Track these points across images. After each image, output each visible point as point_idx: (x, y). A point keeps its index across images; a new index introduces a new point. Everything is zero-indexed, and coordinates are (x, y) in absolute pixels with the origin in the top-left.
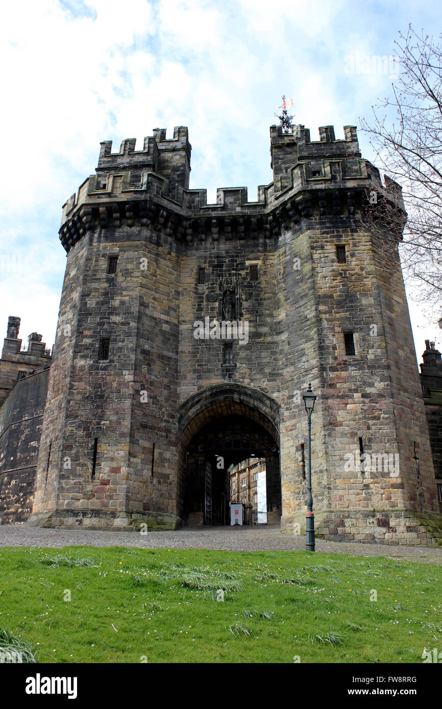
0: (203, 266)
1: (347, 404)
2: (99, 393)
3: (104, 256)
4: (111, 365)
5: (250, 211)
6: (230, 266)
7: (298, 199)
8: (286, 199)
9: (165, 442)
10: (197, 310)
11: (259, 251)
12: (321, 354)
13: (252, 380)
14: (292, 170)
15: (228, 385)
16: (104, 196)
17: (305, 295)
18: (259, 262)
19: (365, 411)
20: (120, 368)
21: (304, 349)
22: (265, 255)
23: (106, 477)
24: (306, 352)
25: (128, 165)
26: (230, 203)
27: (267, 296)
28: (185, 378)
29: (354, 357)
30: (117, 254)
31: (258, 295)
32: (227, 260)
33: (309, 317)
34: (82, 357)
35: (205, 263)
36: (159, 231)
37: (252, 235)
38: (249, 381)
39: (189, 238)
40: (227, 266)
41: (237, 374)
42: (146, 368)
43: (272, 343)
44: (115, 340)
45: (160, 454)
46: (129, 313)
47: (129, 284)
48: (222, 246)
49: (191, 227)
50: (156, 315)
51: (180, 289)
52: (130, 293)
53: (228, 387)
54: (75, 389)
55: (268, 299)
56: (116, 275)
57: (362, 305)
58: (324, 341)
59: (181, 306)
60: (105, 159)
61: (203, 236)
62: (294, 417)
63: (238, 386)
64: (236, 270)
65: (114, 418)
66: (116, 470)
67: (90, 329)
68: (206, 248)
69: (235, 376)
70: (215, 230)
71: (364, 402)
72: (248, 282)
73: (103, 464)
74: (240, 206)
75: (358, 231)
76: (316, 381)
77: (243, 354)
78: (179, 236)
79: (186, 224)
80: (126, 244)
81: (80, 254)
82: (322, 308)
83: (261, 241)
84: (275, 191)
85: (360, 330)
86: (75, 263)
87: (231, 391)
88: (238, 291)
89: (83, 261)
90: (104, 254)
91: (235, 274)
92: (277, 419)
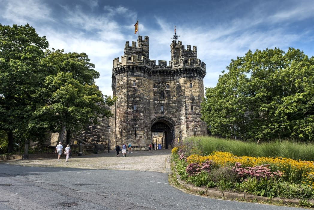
0: (155, 83)
1: (191, 123)
2: (135, 118)
5: (168, 69)
6: (162, 84)
7: (181, 69)
8: (178, 68)
10: (154, 96)
11: (169, 80)
12: (186, 111)
13: (168, 115)
15: (162, 116)
17: (182, 96)
18: (169, 83)
19: (195, 125)
20: (140, 112)
21: (182, 109)
22: (171, 82)
23: (139, 139)
25: (135, 52)
26: (162, 66)
27: (172, 93)
28: (152, 114)
29: (193, 112)
31: (169, 93)
32: (161, 82)
33: (183, 101)
34: (129, 109)
36: (145, 73)
37: (167, 75)
39: (151, 75)
42: (145, 112)
43: (173, 106)
44: (137, 105)
46: (140, 98)
48: (160, 78)
50: (146, 98)
51: (150, 90)
52: (140, 92)
54: (129, 117)
57: (195, 99)
58: (187, 108)
59: (150, 94)
60: (128, 48)
61: (155, 75)
62: (178, 125)
63: (165, 116)
64: (164, 85)
65: (139, 125)
66: (141, 137)
67: (131, 101)
68: (156, 78)
69: (164, 114)
70: (158, 73)
71: (195, 123)
72: (166, 89)
73: (138, 136)
74: (165, 67)
75: (195, 79)
76: (185, 117)
77: (166, 108)
78: (149, 74)
79: (151, 71)
80: (138, 77)
81: (124, 78)
82: (186, 99)
83: (170, 77)
84: (175, 64)
85: (195, 106)
86: (122, 80)
87: (163, 118)
88: (164, 91)
89: (125, 81)
90: (132, 80)
91: (163, 87)
92: (174, 125)
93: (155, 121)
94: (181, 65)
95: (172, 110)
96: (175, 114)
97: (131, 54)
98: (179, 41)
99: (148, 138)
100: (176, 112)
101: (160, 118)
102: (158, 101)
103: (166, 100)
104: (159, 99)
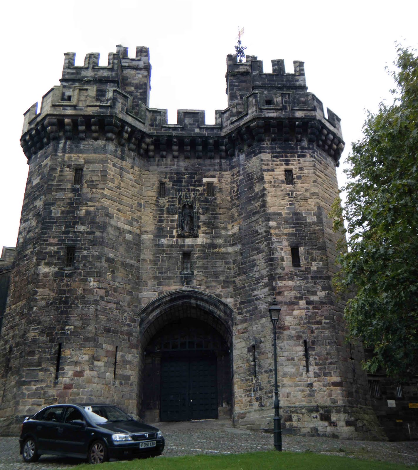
0: (164, 180)
1: (293, 310)
2: (63, 299)
3: (69, 166)
4: (75, 272)
5: (208, 133)
6: (189, 182)
7: (252, 125)
8: (241, 124)
9: (127, 345)
10: (159, 222)
11: (215, 170)
12: (271, 265)
13: (208, 287)
14: (247, 98)
15: (185, 291)
16: (69, 108)
18: (215, 180)
19: (309, 316)
20: (85, 275)
21: (255, 260)
22: (220, 174)
23: (69, 381)
24: (258, 263)
25: (92, 79)
26: (190, 124)
27: (221, 211)
28: (146, 284)
29: (299, 268)
30: (82, 166)
31: (214, 210)
32: (186, 177)
33: (260, 231)
34: (46, 264)
35: (166, 178)
36: (123, 145)
37: (209, 154)
38: (205, 287)
39: (151, 154)
40: (187, 182)
41: (195, 281)
42: (110, 276)
43: (227, 253)
44: (81, 249)
45: (122, 356)
46: (94, 223)
47: (94, 196)
48: (182, 164)
49: (153, 143)
50: (120, 225)
51: (142, 202)
52: (96, 204)
53: (186, 293)
54: (39, 296)
55: (223, 213)
56: (81, 186)
57: (306, 223)
58: (273, 254)
59: (142, 217)
60: (69, 71)
61: (164, 153)
62: (246, 321)
63: (196, 292)
64: (194, 186)
65: (78, 323)
66: (79, 374)
67: (54, 237)
68: (166, 164)
69: (193, 283)
70: (176, 148)
71: (307, 309)
72: (204, 198)
73: (66, 368)
74: (198, 128)
75: (304, 156)
76: (267, 289)
77: (199, 263)
78: (142, 151)
79: (148, 140)
80: (92, 156)
81: (45, 163)
82: (272, 224)
83: (217, 161)
85: (306, 244)
87: (189, 297)
88: (196, 205)
89: (47, 171)
91: (194, 190)
92: (230, 323)
93: (158, 311)
95: (221, 267)
96: (234, 282)
100: (239, 275)
101: (177, 299)
102: (173, 237)
103: (200, 235)
104: (175, 231)
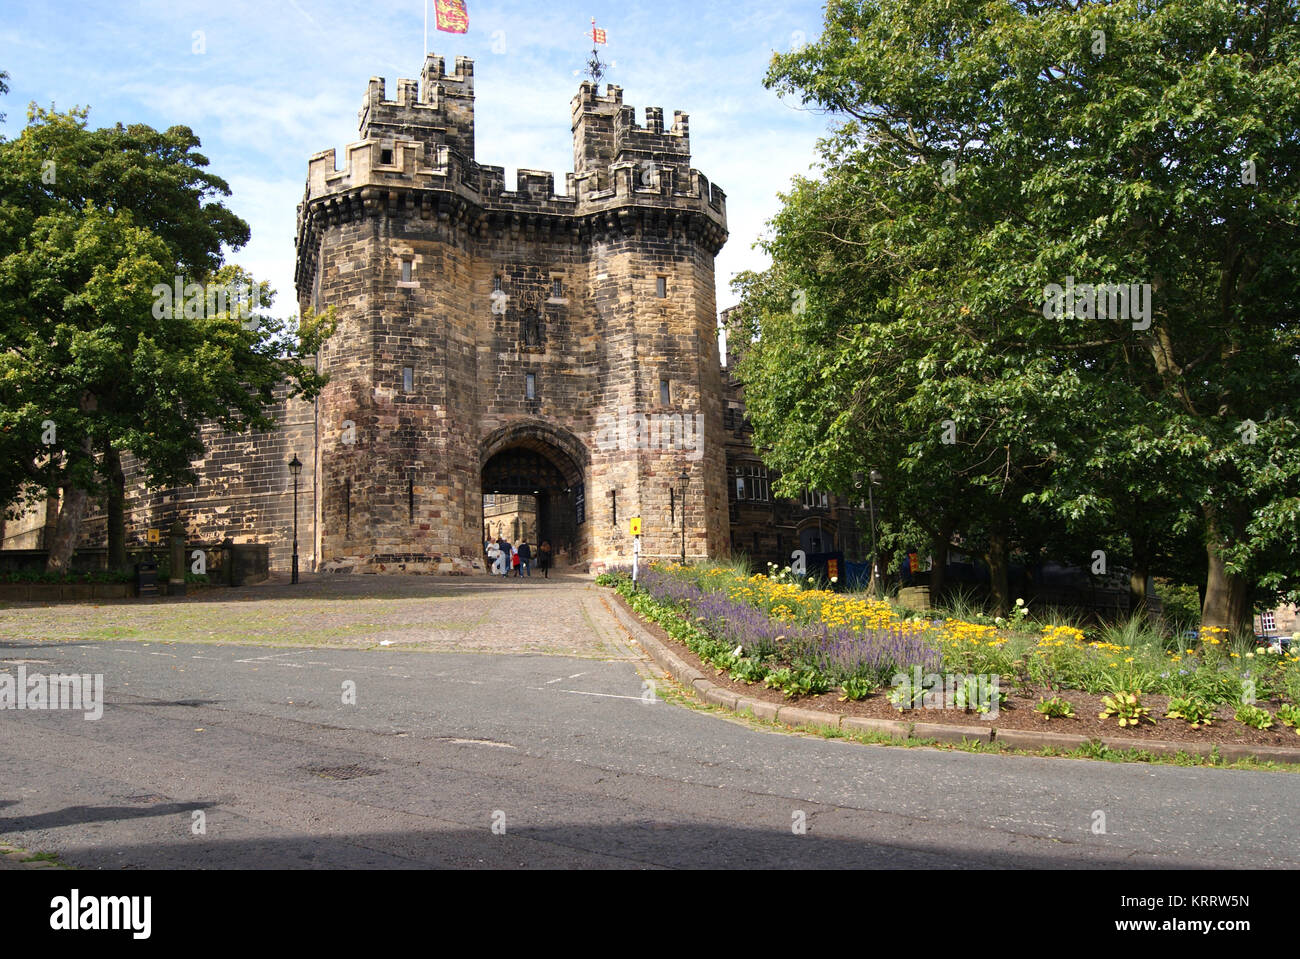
0: (499, 272)
2: (409, 429)
6: (532, 275)
7: (621, 213)
8: (606, 207)
10: (497, 329)
11: (564, 261)
12: (638, 400)
15: (532, 421)
16: (392, 177)
17: (623, 331)
18: (565, 276)
20: (429, 401)
21: (618, 392)
22: (571, 266)
23: (425, 522)
24: (621, 395)
25: (413, 126)
26: (535, 194)
27: (573, 320)
28: (486, 410)
29: (669, 406)
30: (411, 256)
31: (563, 318)
32: (528, 268)
33: (625, 356)
34: (382, 386)
35: (502, 269)
37: (559, 237)
38: (555, 418)
39: (484, 233)
40: (529, 276)
41: (542, 410)
42: (454, 402)
43: (579, 376)
44: (421, 368)
46: (433, 336)
47: (430, 299)
48: (522, 249)
49: (487, 221)
50: (458, 336)
51: (474, 301)
52: (433, 311)
53: (532, 424)
55: (575, 322)
57: (680, 349)
58: (641, 386)
59: (477, 322)
61: (501, 234)
62: (604, 461)
63: (543, 423)
64: (539, 282)
65: (429, 459)
66: (435, 514)
67: (389, 352)
68: (502, 249)
69: (540, 411)
70: (516, 227)
72: (552, 300)
73: (421, 507)
74: (545, 199)
75: (681, 260)
77: (546, 387)
78: (474, 230)
79: (483, 216)
80: (422, 244)
81: (357, 245)
82: (640, 348)
83: (567, 249)
84: (590, 190)
85: (678, 377)
86: (347, 254)
87: (535, 428)
88: (542, 310)
89: (366, 259)
90: (395, 256)
91: (537, 288)
92: (582, 461)
93: (499, 443)
94: (618, 193)
95: (573, 393)
96: (588, 413)
97: (390, 137)
98: (610, 87)
99: (467, 518)
101: (521, 430)
102: (513, 351)
103: (548, 351)
104: (516, 344)
